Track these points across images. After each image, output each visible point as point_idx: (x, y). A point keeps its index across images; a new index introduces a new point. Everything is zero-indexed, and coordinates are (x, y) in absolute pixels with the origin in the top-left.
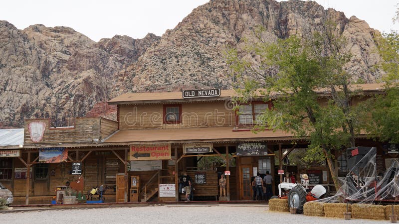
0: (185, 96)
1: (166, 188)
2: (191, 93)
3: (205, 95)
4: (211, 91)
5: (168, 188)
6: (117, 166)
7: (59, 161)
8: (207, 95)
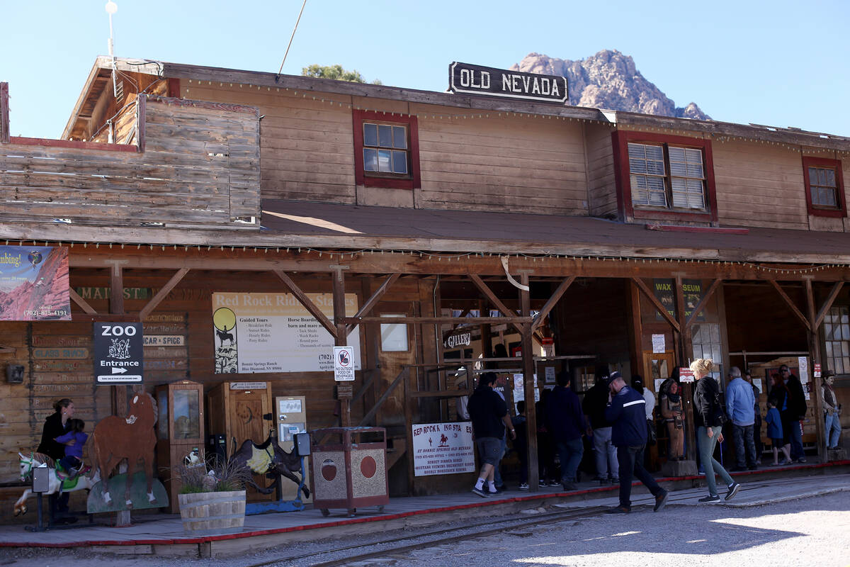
0: (458, 84)
1: (436, 437)
2: (477, 76)
3: (523, 93)
4: (539, 82)
5: (444, 439)
6: (177, 353)
7: (28, 315)
8: (530, 94)
